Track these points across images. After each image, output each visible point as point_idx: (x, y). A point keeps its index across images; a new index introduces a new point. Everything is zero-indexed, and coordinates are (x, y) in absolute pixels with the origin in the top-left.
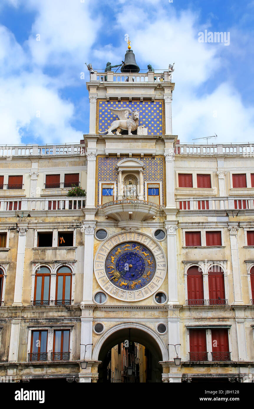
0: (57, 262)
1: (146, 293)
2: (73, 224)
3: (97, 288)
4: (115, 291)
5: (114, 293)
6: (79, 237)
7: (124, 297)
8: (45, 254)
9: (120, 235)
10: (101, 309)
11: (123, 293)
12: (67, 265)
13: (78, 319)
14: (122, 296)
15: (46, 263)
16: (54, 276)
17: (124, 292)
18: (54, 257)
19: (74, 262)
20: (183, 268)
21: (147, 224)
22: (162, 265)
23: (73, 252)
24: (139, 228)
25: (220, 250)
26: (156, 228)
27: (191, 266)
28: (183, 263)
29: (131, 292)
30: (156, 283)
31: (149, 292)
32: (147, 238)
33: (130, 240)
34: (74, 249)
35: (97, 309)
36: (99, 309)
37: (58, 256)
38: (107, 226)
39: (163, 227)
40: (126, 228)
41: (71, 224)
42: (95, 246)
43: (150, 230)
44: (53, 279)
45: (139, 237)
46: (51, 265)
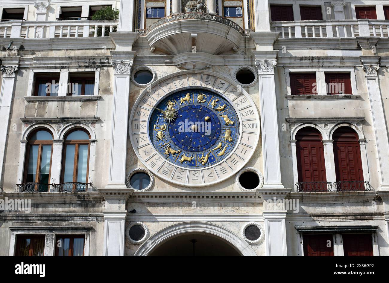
0: (65, 121)
1: (224, 171)
2: (94, 61)
3: (134, 164)
4: (166, 169)
5: (165, 173)
6: (104, 80)
7: (183, 179)
8: (44, 108)
9: (176, 77)
10: (142, 199)
11: (181, 173)
12: (81, 125)
13: (99, 216)
14: (179, 178)
15: (45, 122)
16: (59, 143)
17: (183, 170)
18: (60, 112)
19: (96, 121)
20: (288, 131)
21: (222, 60)
22: (251, 126)
23: (94, 105)
24: (208, 66)
25: (350, 102)
26: (238, 66)
27: (302, 127)
28: (288, 122)
29: (195, 171)
30: (241, 155)
31: (229, 170)
32: (223, 82)
33: (193, 85)
34: (94, 100)
35: (134, 199)
36: (138, 199)
37: (66, 110)
38: (152, 63)
39: (250, 64)
40: (186, 65)
41: (91, 61)
42: (133, 94)
43: (228, 70)
44: (57, 149)
45: (210, 80)
46: (53, 126)
